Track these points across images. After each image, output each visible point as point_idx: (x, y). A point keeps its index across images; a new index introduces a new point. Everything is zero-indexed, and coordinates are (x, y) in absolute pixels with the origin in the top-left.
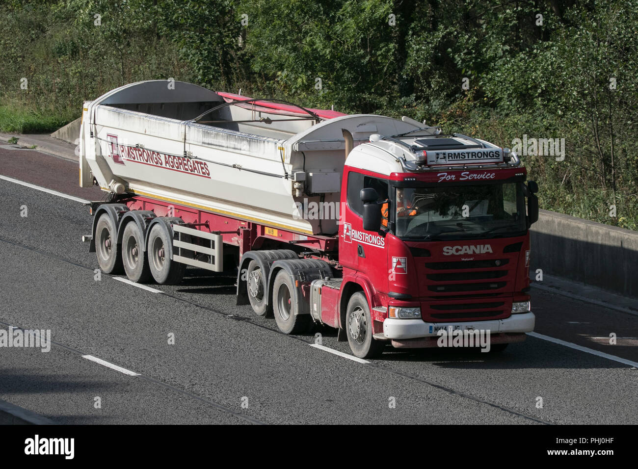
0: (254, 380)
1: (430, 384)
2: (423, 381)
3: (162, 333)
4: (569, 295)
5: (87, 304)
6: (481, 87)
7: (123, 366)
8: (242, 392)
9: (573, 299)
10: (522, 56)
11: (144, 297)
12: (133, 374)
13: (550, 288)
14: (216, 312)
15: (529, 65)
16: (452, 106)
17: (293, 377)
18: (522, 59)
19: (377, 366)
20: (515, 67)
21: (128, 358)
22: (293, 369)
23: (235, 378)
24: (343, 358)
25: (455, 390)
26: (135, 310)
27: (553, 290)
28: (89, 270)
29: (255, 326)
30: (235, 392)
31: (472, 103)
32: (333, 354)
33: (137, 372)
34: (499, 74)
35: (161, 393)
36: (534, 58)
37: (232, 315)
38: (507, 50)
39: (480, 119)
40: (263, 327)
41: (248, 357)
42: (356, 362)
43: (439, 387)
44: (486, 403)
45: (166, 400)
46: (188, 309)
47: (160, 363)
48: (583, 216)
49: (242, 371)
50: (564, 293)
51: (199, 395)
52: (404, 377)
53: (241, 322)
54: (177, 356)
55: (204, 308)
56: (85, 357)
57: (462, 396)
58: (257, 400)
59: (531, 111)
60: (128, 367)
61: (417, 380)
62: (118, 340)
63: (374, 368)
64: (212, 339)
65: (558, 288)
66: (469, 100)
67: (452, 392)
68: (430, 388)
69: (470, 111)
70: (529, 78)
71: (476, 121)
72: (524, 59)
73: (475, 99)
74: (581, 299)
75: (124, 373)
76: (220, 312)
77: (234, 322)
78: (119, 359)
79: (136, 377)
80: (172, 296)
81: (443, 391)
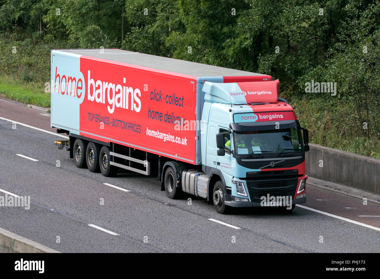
0: (179, 238)
1: (272, 240)
2: (269, 239)
3: (130, 213)
4: (345, 193)
5: (90, 198)
6: (297, 83)
7: (110, 230)
8: (173, 244)
9: (347, 195)
10: (320, 67)
11: (120, 194)
12: (115, 234)
13: (335, 190)
14: (158, 201)
15: (323, 72)
16: (281, 93)
17: (200, 236)
18: (319, 68)
19: (244, 231)
20: (315, 73)
21: (112, 226)
22: (199, 232)
23: (169, 237)
24: (226, 226)
25: (287, 243)
26: (115, 201)
27: (337, 191)
28: (91, 179)
29: (179, 209)
30: (169, 244)
31: (292, 92)
32: (221, 224)
33: (118, 233)
34: (307, 77)
35: (130, 244)
36: (325, 68)
37: (167, 204)
38: (311, 64)
39: (297, 100)
40: (184, 210)
41: (176, 226)
42: (233, 228)
43: (277, 242)
44: (303, 250)
45: (133, 248)
46: (143, 200)
47: (130, 229)
48: (352, 152)
49: (173, 233)
50: (343, 192)
51: (150, 245)
52: (259, 236)
53: (172, 207)
54: (138, 225)
55: (152, 199)
56: (89, 225)
57: (290, 246)
58: (181, 248)
59: (324, 96)
60: (113, 231)
61: (266, 238)
62: (107, 216)
63: (242, 231)
64: (157, 216)
65: (339, 190)
66: (291, 91)
67: (284, 244)
68: (273, 242)
69: (291, 96)
70: (322, 78)
71: (294, 102)
72: (320, 68)
73: (294, 90)
74: (351, 195)
75: (110, 234)
76: (160, 202)
77: (168, 207)
78: (108, 226)
79: (117, 236)
80: (135, 193)
81: (280, 244)
